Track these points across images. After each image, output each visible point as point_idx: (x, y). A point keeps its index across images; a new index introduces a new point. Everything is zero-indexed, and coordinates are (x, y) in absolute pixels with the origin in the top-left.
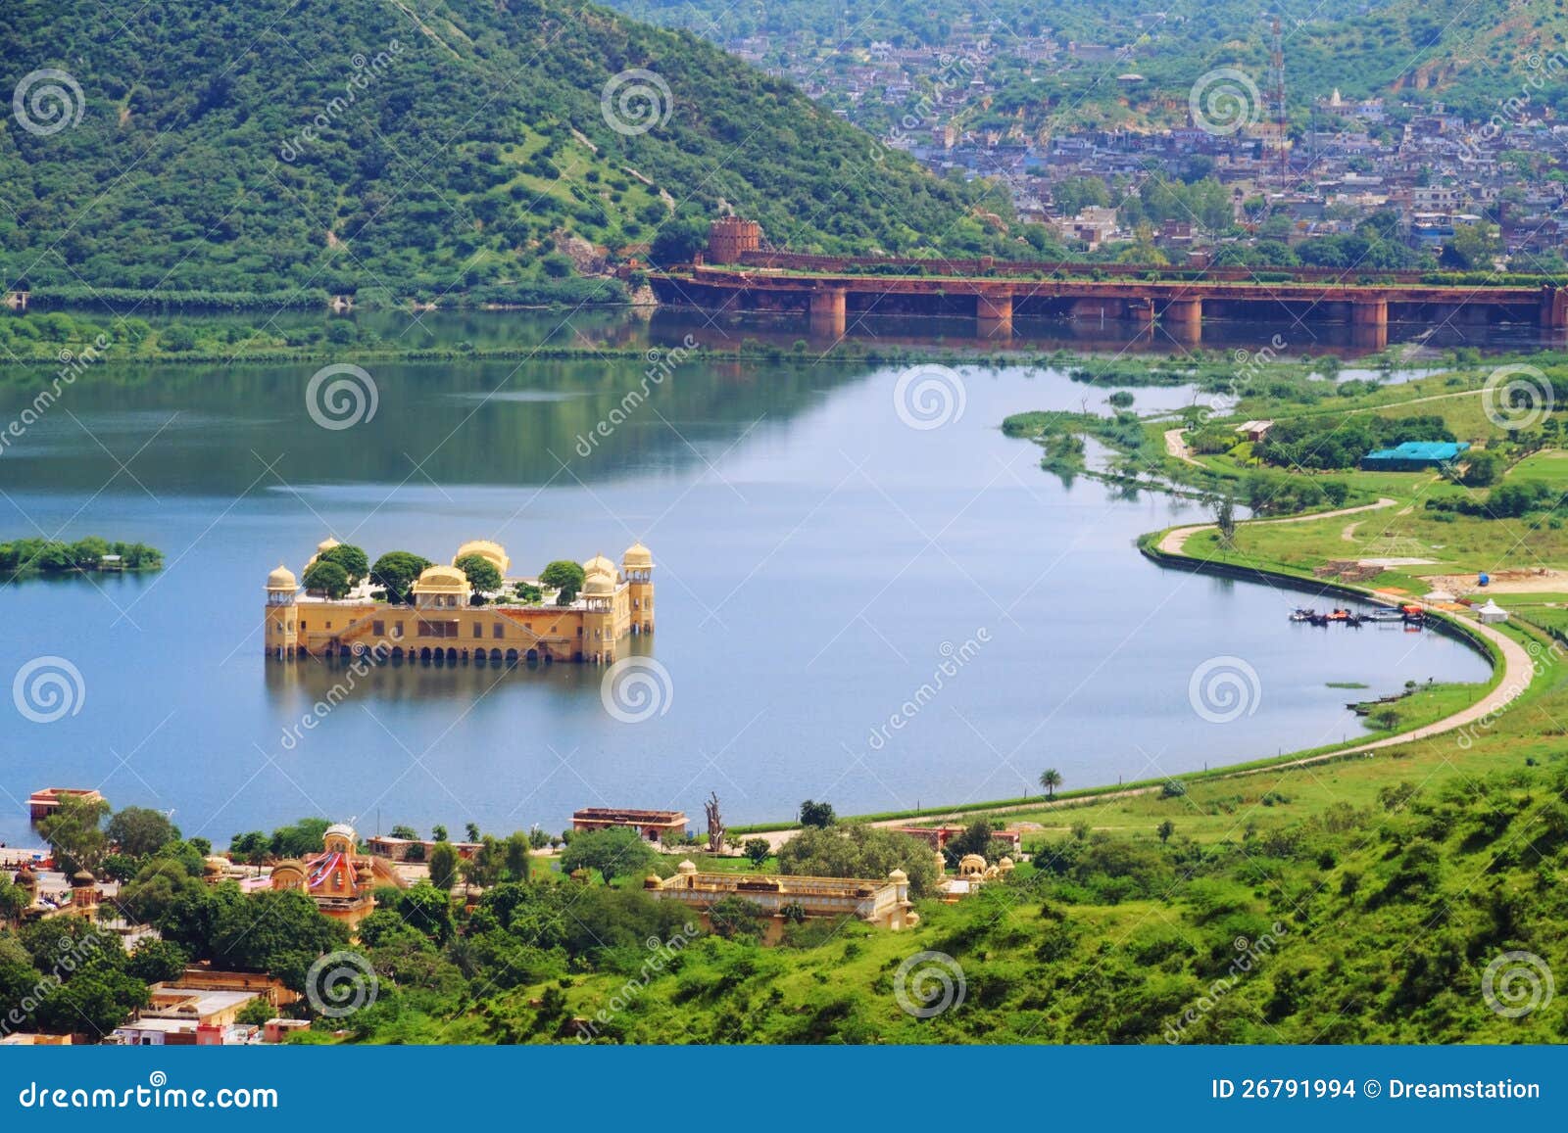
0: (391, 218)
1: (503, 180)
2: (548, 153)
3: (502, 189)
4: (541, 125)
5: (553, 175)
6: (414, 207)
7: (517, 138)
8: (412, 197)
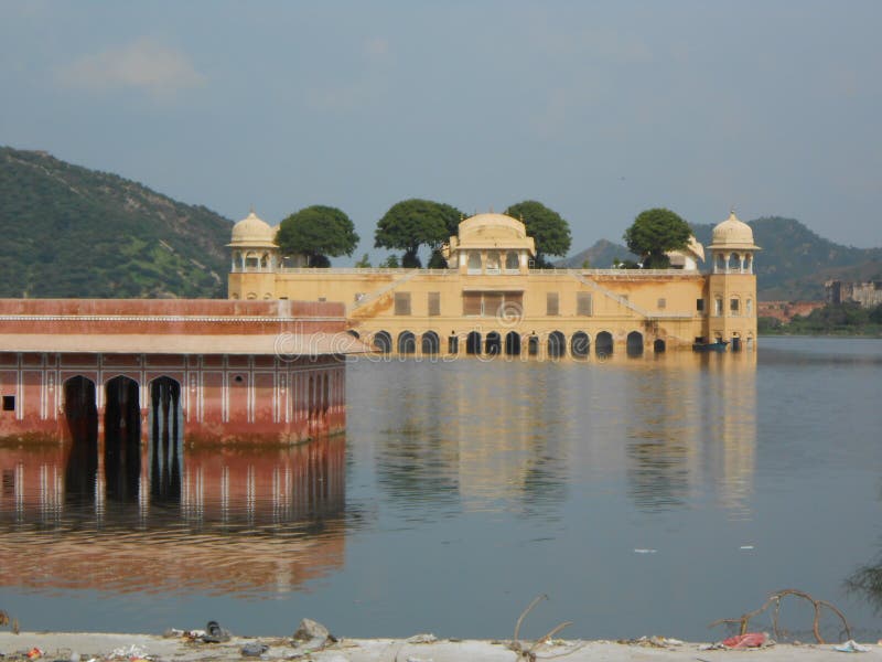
0: (61, 282)
1: (123, 262)
2: (148, 249)
3: (124, 267)
4: (142, 235)
5: (151, 260)
6: (73, 276)
7: (129, 241)
8: (73, 271)
